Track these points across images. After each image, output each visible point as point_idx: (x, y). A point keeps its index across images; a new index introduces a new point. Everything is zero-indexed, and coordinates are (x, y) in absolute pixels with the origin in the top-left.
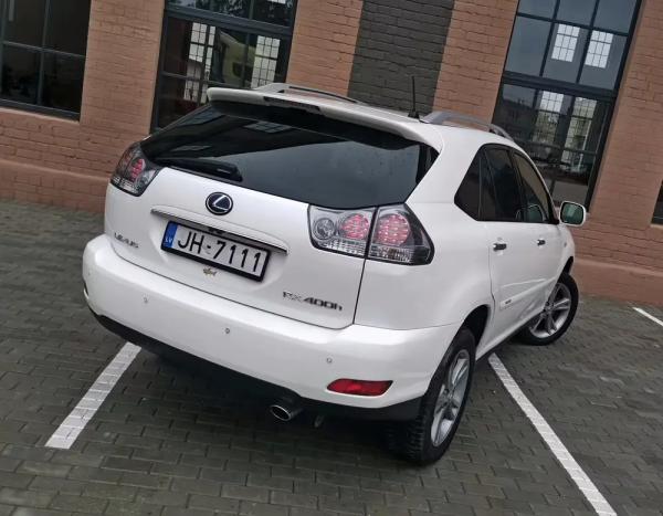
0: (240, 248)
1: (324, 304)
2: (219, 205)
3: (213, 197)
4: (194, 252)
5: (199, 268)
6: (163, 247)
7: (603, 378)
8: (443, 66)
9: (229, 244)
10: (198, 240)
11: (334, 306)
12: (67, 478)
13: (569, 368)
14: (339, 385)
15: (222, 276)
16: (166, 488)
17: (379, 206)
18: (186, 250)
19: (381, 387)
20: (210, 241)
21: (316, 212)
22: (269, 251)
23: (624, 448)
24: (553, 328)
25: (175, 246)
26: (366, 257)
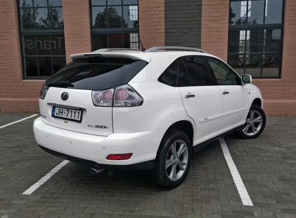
0: (74, 111)
1: (101, 127)
2: (65, 97)
3: (62, 95)
4: (61, 116)
5: (63, 121)
6: (52, 116)
7: (276, 149)
8: (202, 30)
9: (70, 110)
10: (61, 111)
11: (105, 127)
12: (25, 204)
13: (261, 146)
14: (110, 157)
15: (70, 123)
16: (60, 204)
17: (116, 86)
18: (59, 116)
19: (128, 156)
20: (65, 111)
21: (94, 92)
22: (82, 110)
23: (270, 176)
24: (256, 130)
25: (56, 115)
26: (113, 106)
